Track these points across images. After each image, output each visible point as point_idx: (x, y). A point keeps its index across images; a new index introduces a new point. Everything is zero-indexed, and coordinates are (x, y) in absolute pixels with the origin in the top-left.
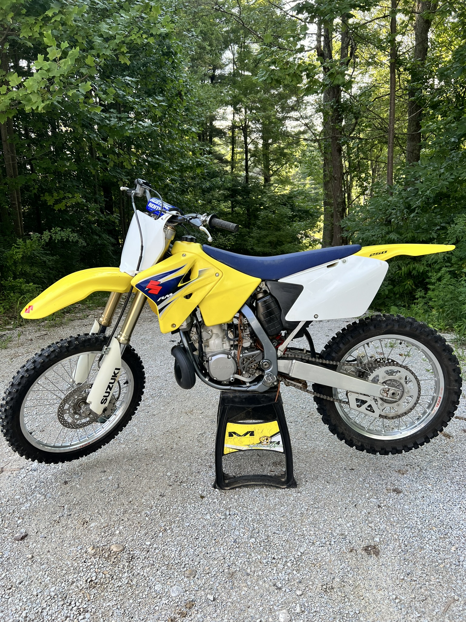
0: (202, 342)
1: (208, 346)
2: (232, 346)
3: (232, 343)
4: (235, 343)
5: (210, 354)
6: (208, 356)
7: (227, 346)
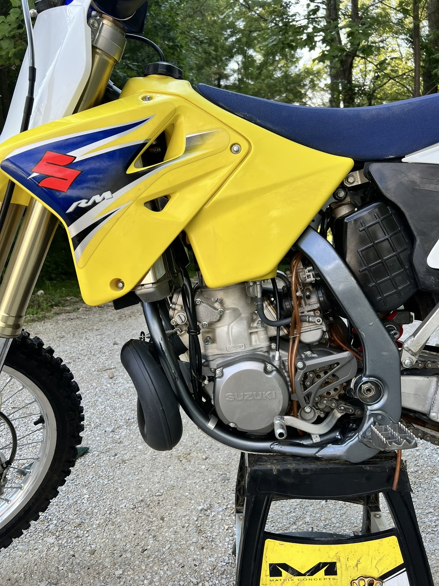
0: (198, 330)
1: (213, 340)
2: (272, 339)
3: (273, 331)
4: (281, 333)
5: (220, 361)
6: (213, 365)
7: (260, 341)
